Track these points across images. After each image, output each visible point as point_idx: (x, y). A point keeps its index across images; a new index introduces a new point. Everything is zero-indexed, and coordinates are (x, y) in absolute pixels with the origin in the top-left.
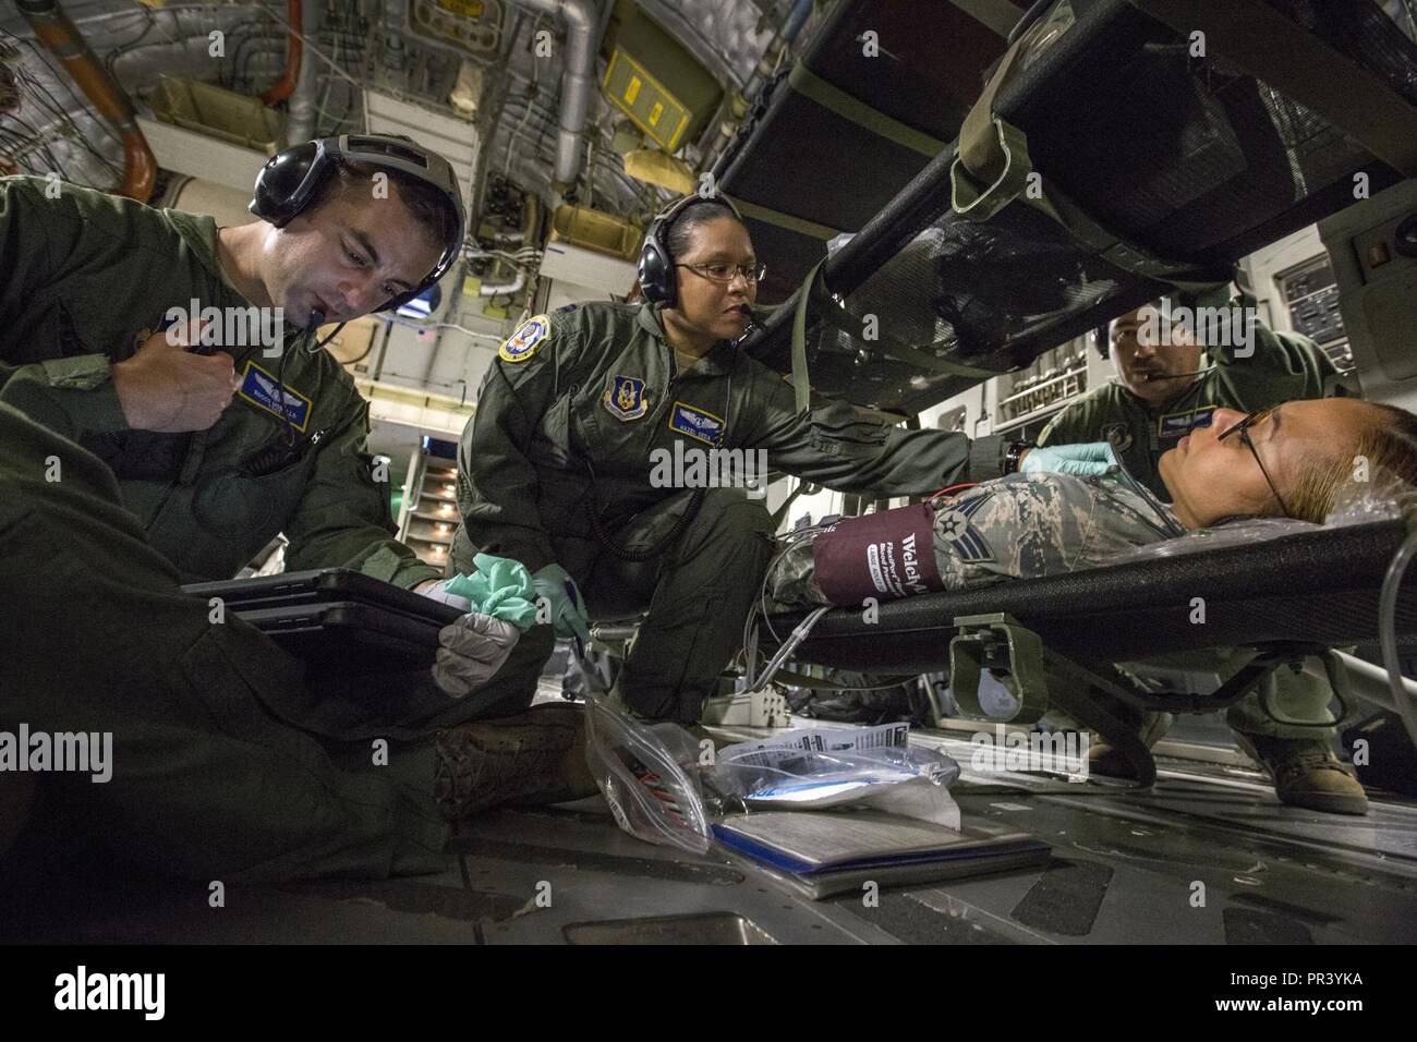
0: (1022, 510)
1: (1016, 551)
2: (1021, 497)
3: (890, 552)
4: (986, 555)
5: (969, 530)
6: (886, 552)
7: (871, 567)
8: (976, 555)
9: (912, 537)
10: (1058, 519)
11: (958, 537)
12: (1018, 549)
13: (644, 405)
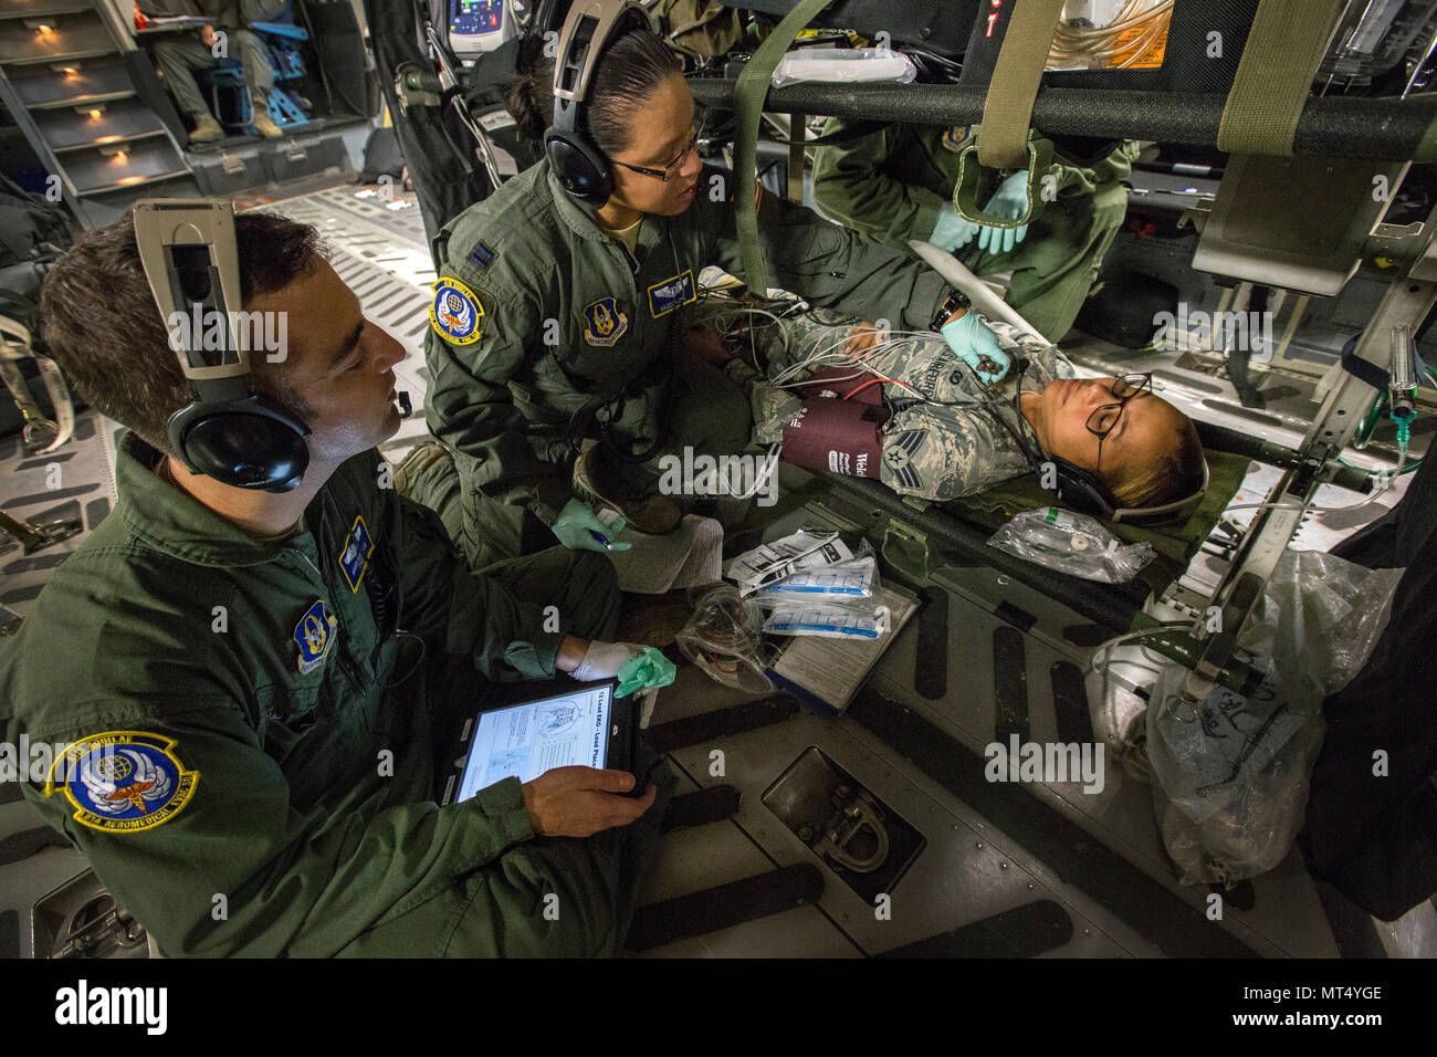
0: (948, 458)
1: (936, 485)
2: (949, 447)
3: (847, 460)
4: (918, 485)
5: (908, 465)
6: (844, 460)
7: (831, 464)
8: (911, 485)
9: (865, 455)
10: (969, 468)
11: (899, 468)
12: (939, 482)
13: (623, 319)
